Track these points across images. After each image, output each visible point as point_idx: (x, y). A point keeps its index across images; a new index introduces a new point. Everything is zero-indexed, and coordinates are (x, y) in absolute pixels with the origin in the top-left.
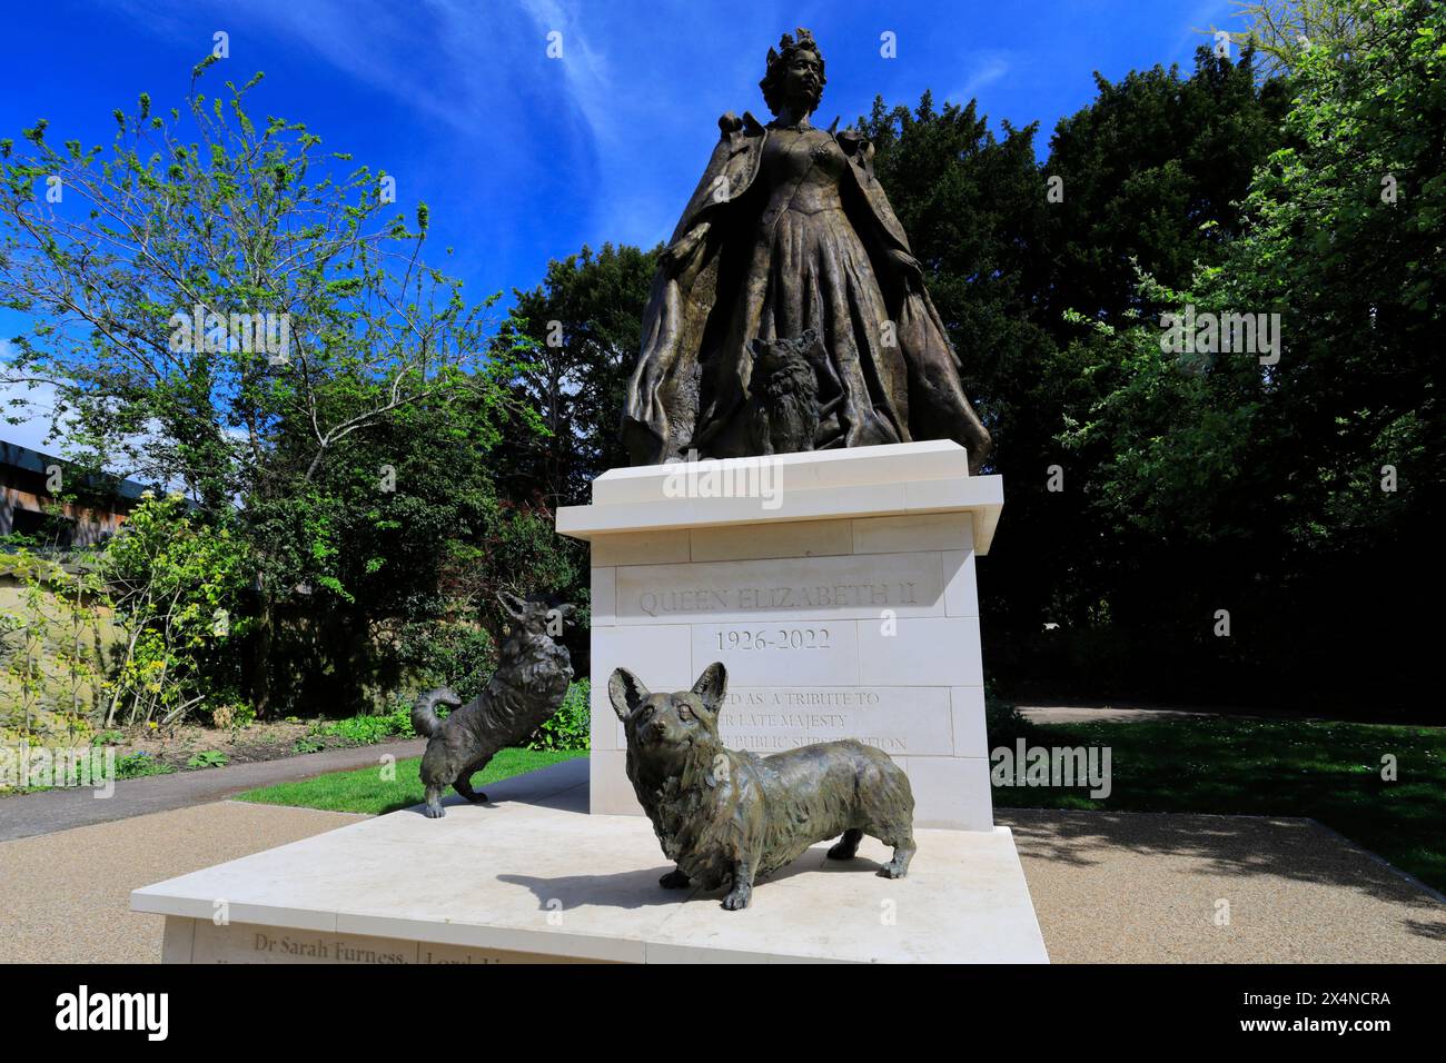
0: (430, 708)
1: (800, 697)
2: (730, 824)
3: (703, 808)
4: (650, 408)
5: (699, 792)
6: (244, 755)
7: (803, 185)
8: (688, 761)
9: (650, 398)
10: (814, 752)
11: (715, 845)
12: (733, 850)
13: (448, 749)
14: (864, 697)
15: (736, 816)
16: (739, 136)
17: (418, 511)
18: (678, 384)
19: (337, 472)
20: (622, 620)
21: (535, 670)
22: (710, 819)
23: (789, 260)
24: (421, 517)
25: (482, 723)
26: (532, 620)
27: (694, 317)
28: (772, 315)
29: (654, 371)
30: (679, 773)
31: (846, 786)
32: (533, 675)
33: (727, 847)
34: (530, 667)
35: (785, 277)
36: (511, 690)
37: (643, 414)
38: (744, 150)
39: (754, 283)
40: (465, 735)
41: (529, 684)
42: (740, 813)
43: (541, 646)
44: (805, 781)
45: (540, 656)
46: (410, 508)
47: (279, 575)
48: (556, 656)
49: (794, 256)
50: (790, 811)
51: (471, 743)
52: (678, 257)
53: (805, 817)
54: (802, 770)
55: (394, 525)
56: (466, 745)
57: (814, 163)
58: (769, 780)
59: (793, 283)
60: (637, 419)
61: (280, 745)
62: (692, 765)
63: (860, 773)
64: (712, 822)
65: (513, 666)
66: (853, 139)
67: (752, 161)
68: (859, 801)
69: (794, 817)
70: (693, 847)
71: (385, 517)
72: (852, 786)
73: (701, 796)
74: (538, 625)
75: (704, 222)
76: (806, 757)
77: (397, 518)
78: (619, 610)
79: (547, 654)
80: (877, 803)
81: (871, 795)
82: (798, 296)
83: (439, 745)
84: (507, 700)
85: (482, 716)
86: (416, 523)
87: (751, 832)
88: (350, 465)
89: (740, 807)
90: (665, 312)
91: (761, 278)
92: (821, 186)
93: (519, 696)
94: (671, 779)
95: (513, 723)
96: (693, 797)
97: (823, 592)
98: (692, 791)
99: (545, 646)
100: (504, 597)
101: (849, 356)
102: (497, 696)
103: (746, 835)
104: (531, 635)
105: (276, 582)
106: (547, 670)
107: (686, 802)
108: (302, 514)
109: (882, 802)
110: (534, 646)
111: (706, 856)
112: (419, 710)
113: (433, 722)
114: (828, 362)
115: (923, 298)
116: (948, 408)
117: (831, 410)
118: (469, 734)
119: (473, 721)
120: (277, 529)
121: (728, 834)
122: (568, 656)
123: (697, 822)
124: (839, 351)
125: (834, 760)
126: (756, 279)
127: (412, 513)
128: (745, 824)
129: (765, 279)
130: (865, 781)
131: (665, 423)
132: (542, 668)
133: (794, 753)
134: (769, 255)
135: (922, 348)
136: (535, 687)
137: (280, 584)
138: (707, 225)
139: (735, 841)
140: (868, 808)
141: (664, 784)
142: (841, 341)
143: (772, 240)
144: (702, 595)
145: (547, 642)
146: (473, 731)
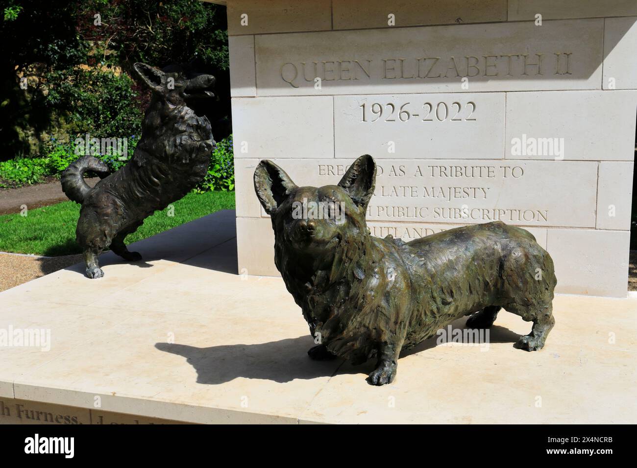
0: (79, 177)
1: (443, 170)
2: (378, 311)
3: (352, 299)
5: (348, 284)
8: (337, 257)
10: (459, 235)
11: (362, 330)
12: (379, 332)
13: (100, 216)
14: (509, 171)
15: (383, 303)
20: (261, 92)
21: (178, 141)
22: (359, 308)
25: (130, 191)
31: (491, 268)
32: (176, 146)
33: (374, 331)
34: (172, 139)
36: (155, 161)
40: (115, 203)
41: (173, 155)
42: (388, 301)
43: (182, 117)
44: (450, 266)
45: (183, 128)
48: (198, 128)
50: (435, 295)
51: (121, 211)
53: (450, 300)
54: (447, 255)
56: (117, 213)
58: (415, 266)
62: (341, 260)
63: (505, 256)
64: (360, 310)
65: (156, 138)
68: (503, 283)
69: (439, 300)
70: (342, 332)
72: (496, 268)
73: (350, 288)
74: (178, 96)
76: (452, 242)
78: (259, 82)
79: (189, 125)
80: (520, 285)
81: (515, 277)
83: (91, 212)
84: (152, 170)
85: (129, 185)
87: (397, 317)
89: (387, 296)
93: (164, 166)
94: (320, 273)
95: (160, 192)
96: (342, 289)
97: (473, 62)
98: (340, 283)
99: (187, 117)
100: (142, 68)
102: (142, 166)
103: (393, 320)
104: (171, 106)
106: (189, 142)
107: (335, 293)
109: (525, 282)
110: (175, 117)
111: (354, 338)
112: (69, 178)
113: (84, 188)
118: (119, 202)
119: (122, 190)
121: (376, 320)
122: (209, 126)
123: (346, 311)
125: (479, 245)
128: (392, 310)
130: (510, 264)
132: (184, 139)
136: (179, 159)
139: (382, 326)
140: (511, 289)
141: (313, 278)
144: (344, 65)
145: (187, 112)
146: (122, 199)
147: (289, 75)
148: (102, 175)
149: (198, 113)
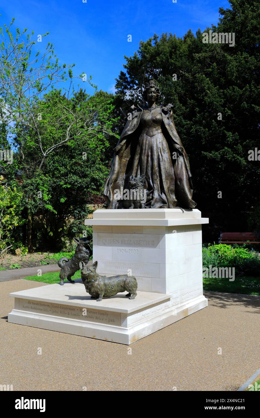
0: (62, 262)
3: (92, 285)
4: (109, 192)
5: (91, 282)
6: (25, 265)
7: (150, 128)
8: (89, 277)
9: (109, 189)
10: (118, 276)
11: (95, 291)
12: (98, 292)
13: (65, 271)
14: (144, 265)
15: (98, 286)
16: (135, 112)
17: (77, 181)
18: (119, 182)
19: (50, 166)
23: (144, 151)
24: (78, 183)
25: (71, 266)
26: (81, 244)
27: (124, 163)
28: (139, 166)
29: (110, 182)
30: (88, 279)
32: (81, 256)
34: (80, 254)
35: (142, 156)
36: (77, 259)
37: (107, 193)
38: (136, 117)
39: (136, 157)
40: (68, 268)
42: (99, 286)
44: (114, 282)
45: (83, 252)
46: (74, 180)
47: (33, 205)
48: (86, 252)
49: (145, 150)
50: (110, 286)
51: (69, 270)
52: (117, 150)
53: (113, 287)
54: (114, 280)
55: (69, 186)
56: (68, 271)
57: (153, 122)
58: (107, 282)
59: (144, 158)
60: (106, 195)
61: (36, 262)
64: (94, 287)
65: (77, 254)
66: (166, 110)
67: (138, 120)
68: (125, 286)
71: (66, 183)
72: (124, 283)
75: (124, 140)
76: (116, 277)
77: (70, 184)
78: (98, 243)
79: (84, 251)
80: (128, 286)
82: (145, 162)
83: (63, 270)
84: (76, 261)
86: (76, 185)
87: (101, 289)
88: (54, 163)
90: (114, 165)
91: (138, 155)
92: (155, 128)
93: (78, 260)
94: (86, 280)
95: (78, 266)
96: (90, 283)
97: (137, 241)
99: (84, 250)
100: (75, 238)
101: (156, 179)
102: (74, 260)
103: (100, 290)
104: (81, 247)
105: (32, 208)
106: (84, 255)
107: (89, 284)
108: (38, 184)
109: (129, 286)
110: (81, 250)
111: (94, 292)
112: (60, 262)
113: (62, 265)
114: (151, 181)
115: (183, 156)
116: (182, 191)
117: (150, 193)
118: (69, 268)
119: (70, 265)
120: (31, 190)
121: (97, 289)
122: (89, 252)
123: (91, 287)
124: (153, 177)
125: (121, 279)
126: (137, 155)
127: (75, 182)
129: (139, 155)
131: (112, 196)
132: (83, 255)
133: (113, 277)
134: (140, 149)
135: (179, 173)
136: (81, 259)
137: (33, 208)
138: (125, 140)
139: (98, 291)
142: (154, 175)
143: (141, 145)
144: (114, 240)
145: (84, 249)
146: (70, 267)
147: (104, 242)
148: (66, 261)
149: (86, 249)
